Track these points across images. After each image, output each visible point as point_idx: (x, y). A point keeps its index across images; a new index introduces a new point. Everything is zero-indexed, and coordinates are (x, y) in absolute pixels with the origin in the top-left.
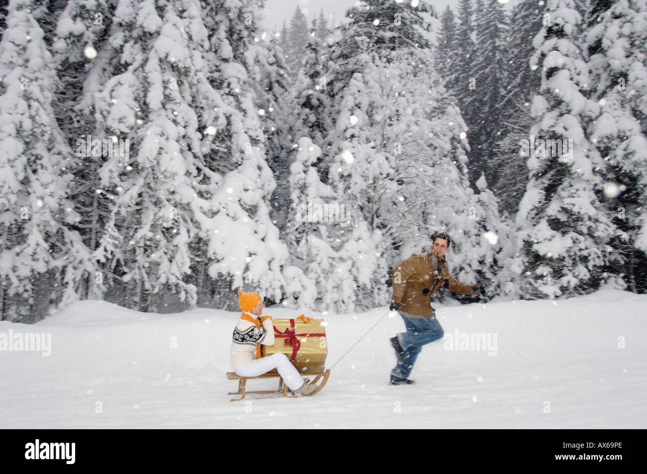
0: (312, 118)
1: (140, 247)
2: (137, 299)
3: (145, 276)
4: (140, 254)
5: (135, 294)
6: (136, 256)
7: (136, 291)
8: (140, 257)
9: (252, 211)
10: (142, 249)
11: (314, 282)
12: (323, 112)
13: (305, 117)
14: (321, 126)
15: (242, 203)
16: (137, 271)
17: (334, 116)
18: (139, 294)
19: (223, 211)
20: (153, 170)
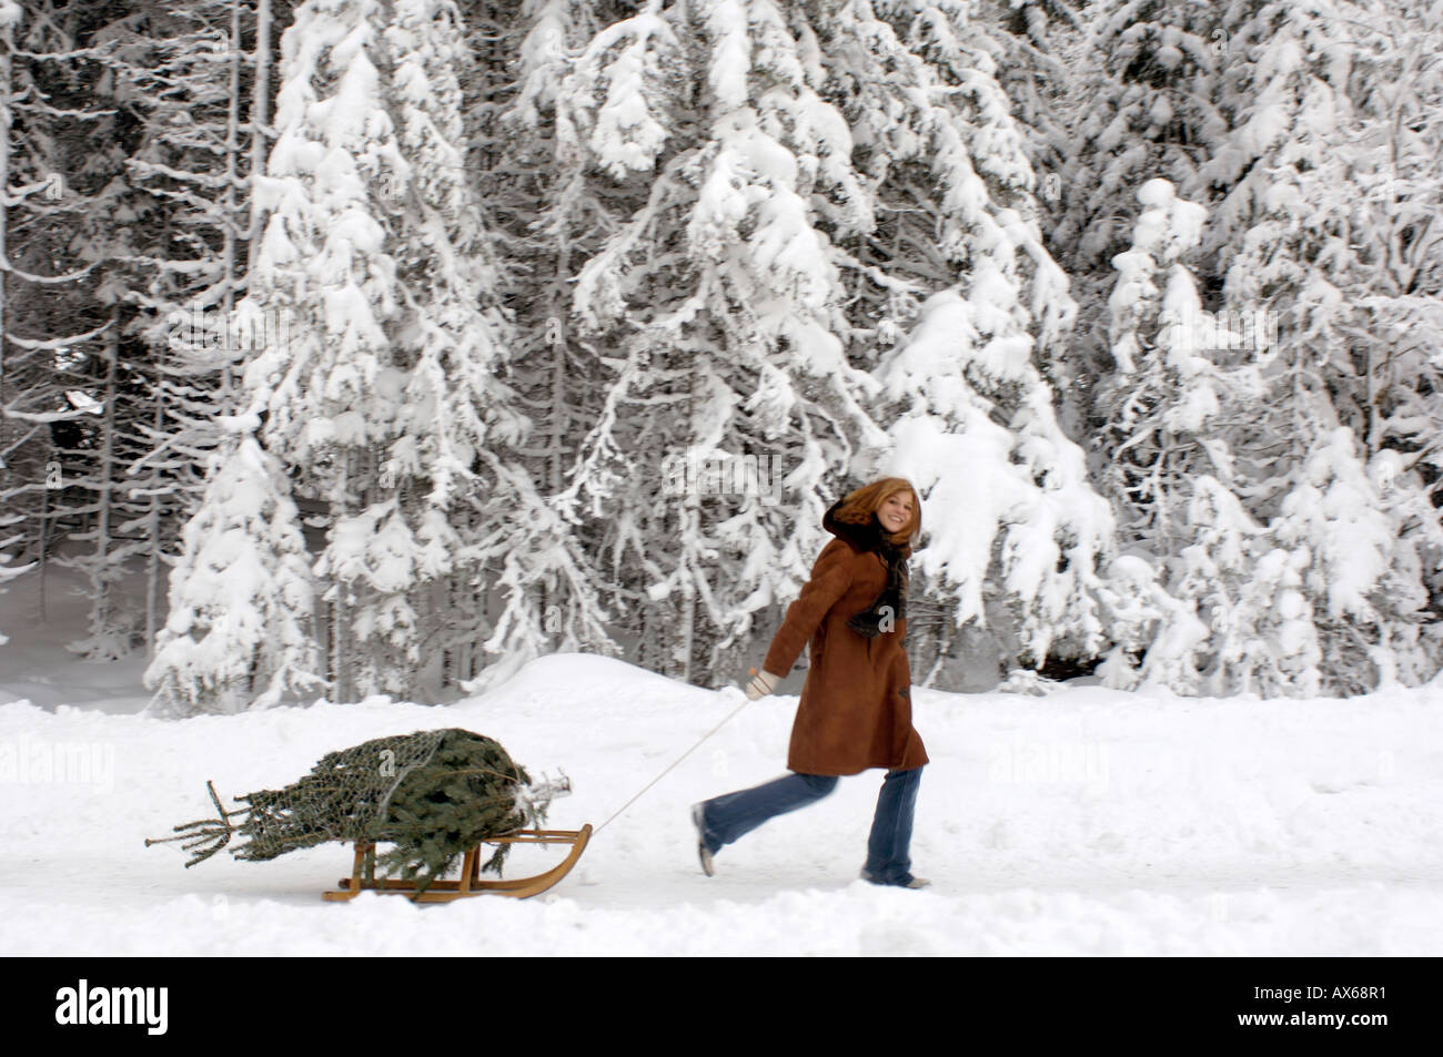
0: (1162, 110)
1: (689, 509)
2: (682, 654)
3: (705, 588)
4: (688, 527)
5: (678, 640)
6: (678, 532)
7: (682, 633)
8: (692, 539)
9: (1004, 402)
10: (695, 515)
11: (1192, 605)
12: (1191, 90)
13: (1134, 109)
14: (1189, 136)
15: (975, 376)
16: (685, 575)
17: (1228, 99)
18: (688, 642)
19: (920, 404)
20: (726, 285)
